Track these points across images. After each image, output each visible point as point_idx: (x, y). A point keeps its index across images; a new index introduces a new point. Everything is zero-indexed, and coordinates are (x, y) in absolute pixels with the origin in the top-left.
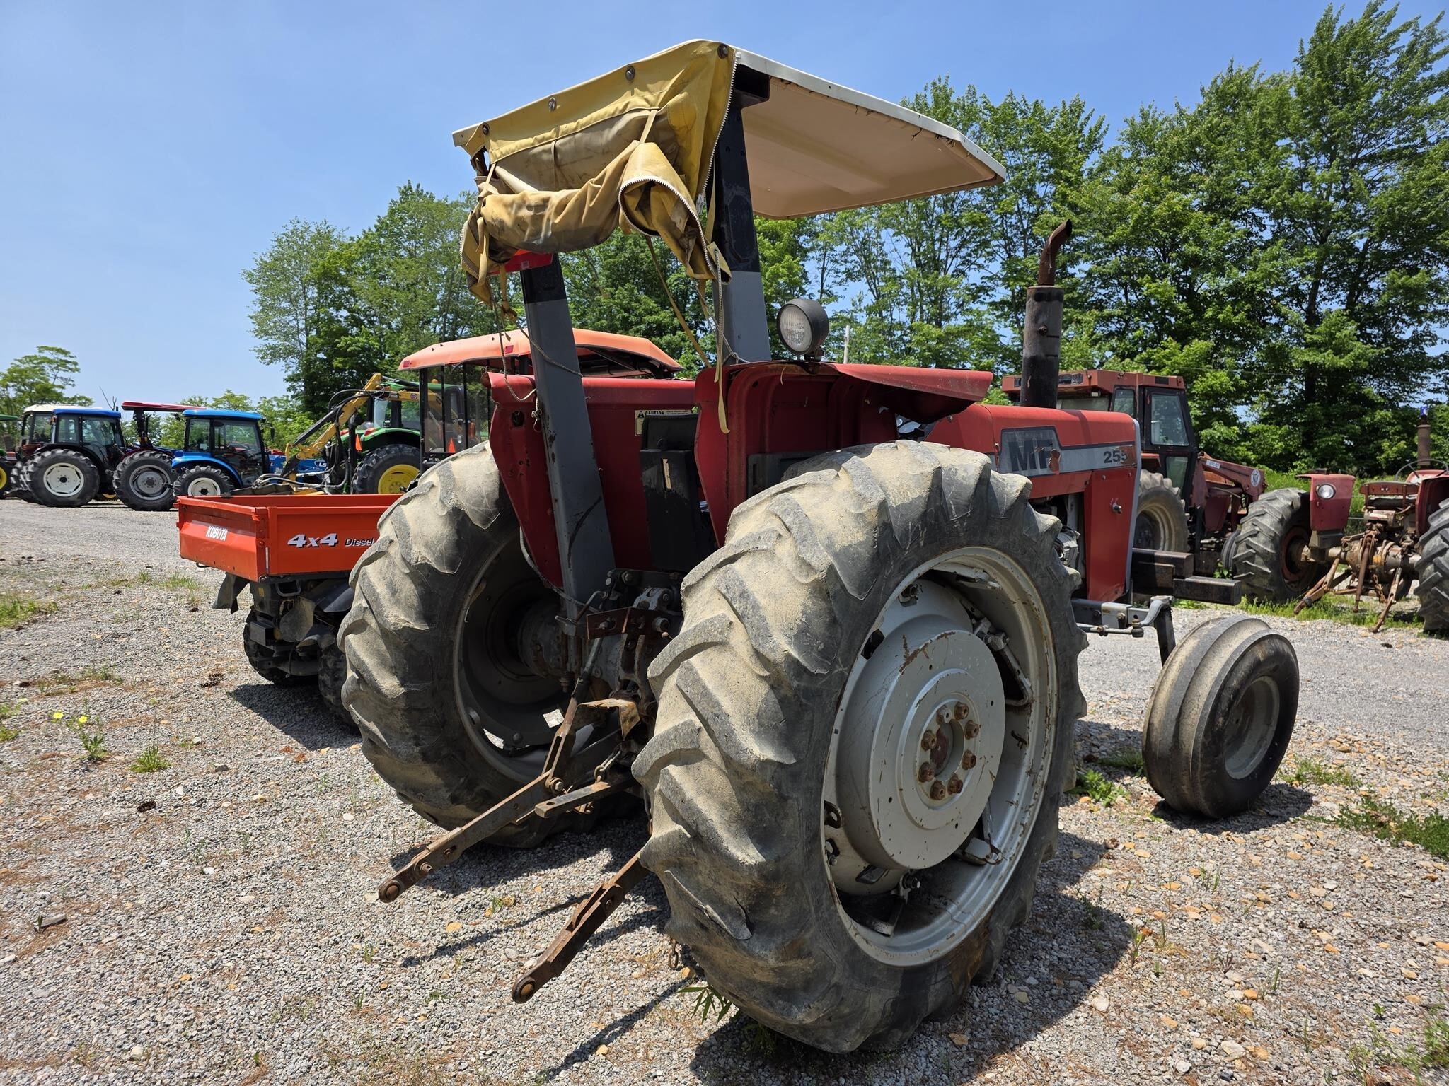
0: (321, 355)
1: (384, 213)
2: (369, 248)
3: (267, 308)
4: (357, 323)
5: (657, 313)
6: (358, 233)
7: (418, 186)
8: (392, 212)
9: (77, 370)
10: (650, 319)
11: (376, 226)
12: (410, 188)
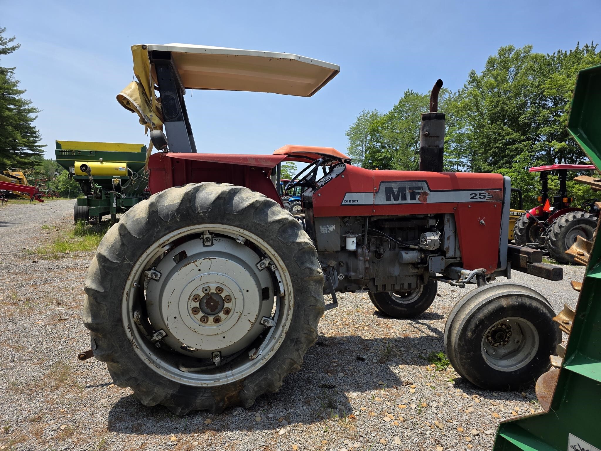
0: (370, 161)
1: (397, 103)
2: (390, 118)
3: (353, 144)
4: (384, 147)
5: (512, 134)
6: (386, 112)
7: (412, 90)
8: (400, 103)
9: (296, 169)
10: (508, 137)
11: (393, 109)
12: (409, 92)
